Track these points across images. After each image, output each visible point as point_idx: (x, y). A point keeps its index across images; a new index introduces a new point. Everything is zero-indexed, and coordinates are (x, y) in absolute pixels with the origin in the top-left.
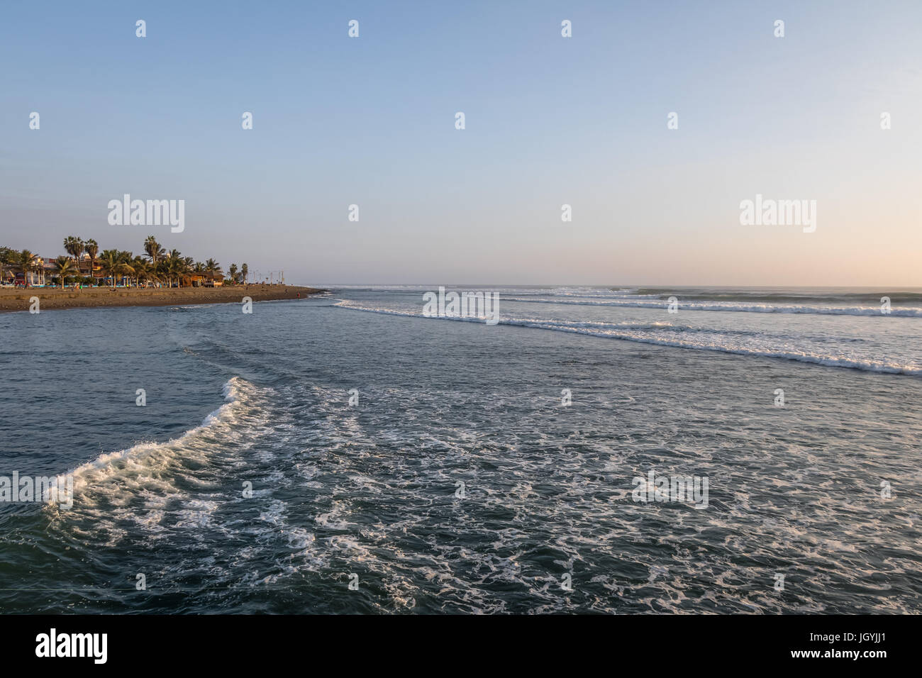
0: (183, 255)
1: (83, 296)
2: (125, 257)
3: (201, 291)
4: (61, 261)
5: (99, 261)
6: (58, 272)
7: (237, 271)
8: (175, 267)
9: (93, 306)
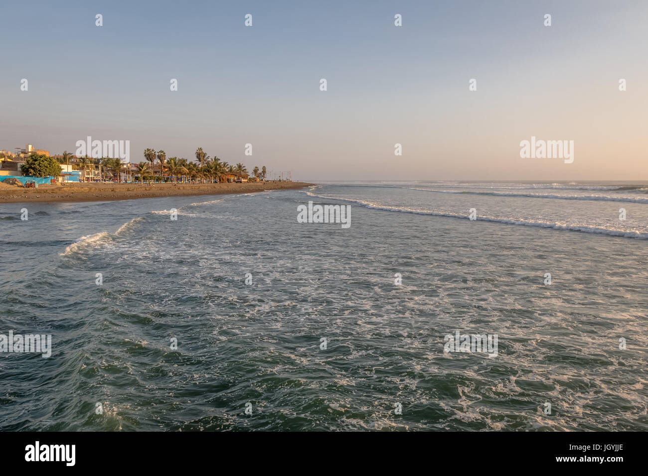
0: (222, 161)
1: (154, 189)
2: (183, 163)
3: (233, 186)
4: (141, 166)
5: (166, 165)
6: (139, 172)
7: (259, 172)
8: (216, 169)
9: (161, 196)
